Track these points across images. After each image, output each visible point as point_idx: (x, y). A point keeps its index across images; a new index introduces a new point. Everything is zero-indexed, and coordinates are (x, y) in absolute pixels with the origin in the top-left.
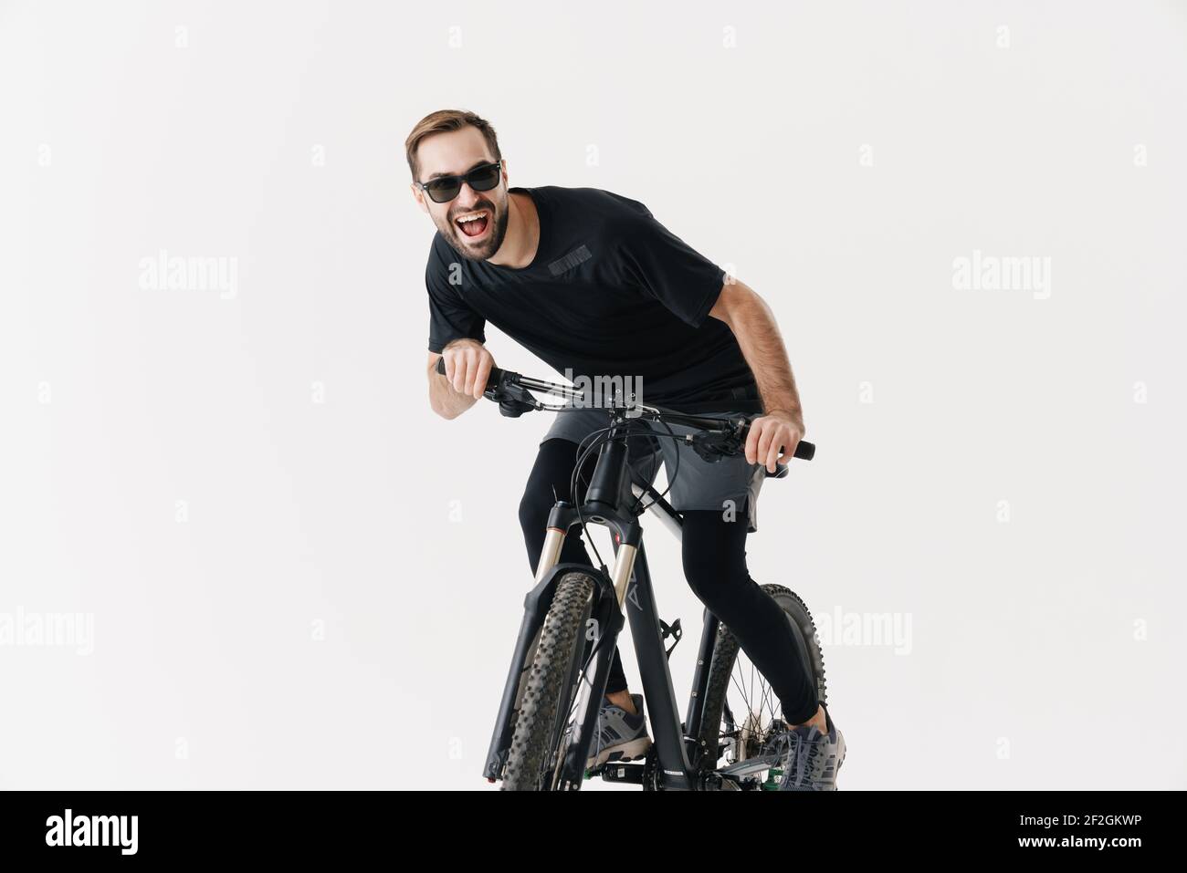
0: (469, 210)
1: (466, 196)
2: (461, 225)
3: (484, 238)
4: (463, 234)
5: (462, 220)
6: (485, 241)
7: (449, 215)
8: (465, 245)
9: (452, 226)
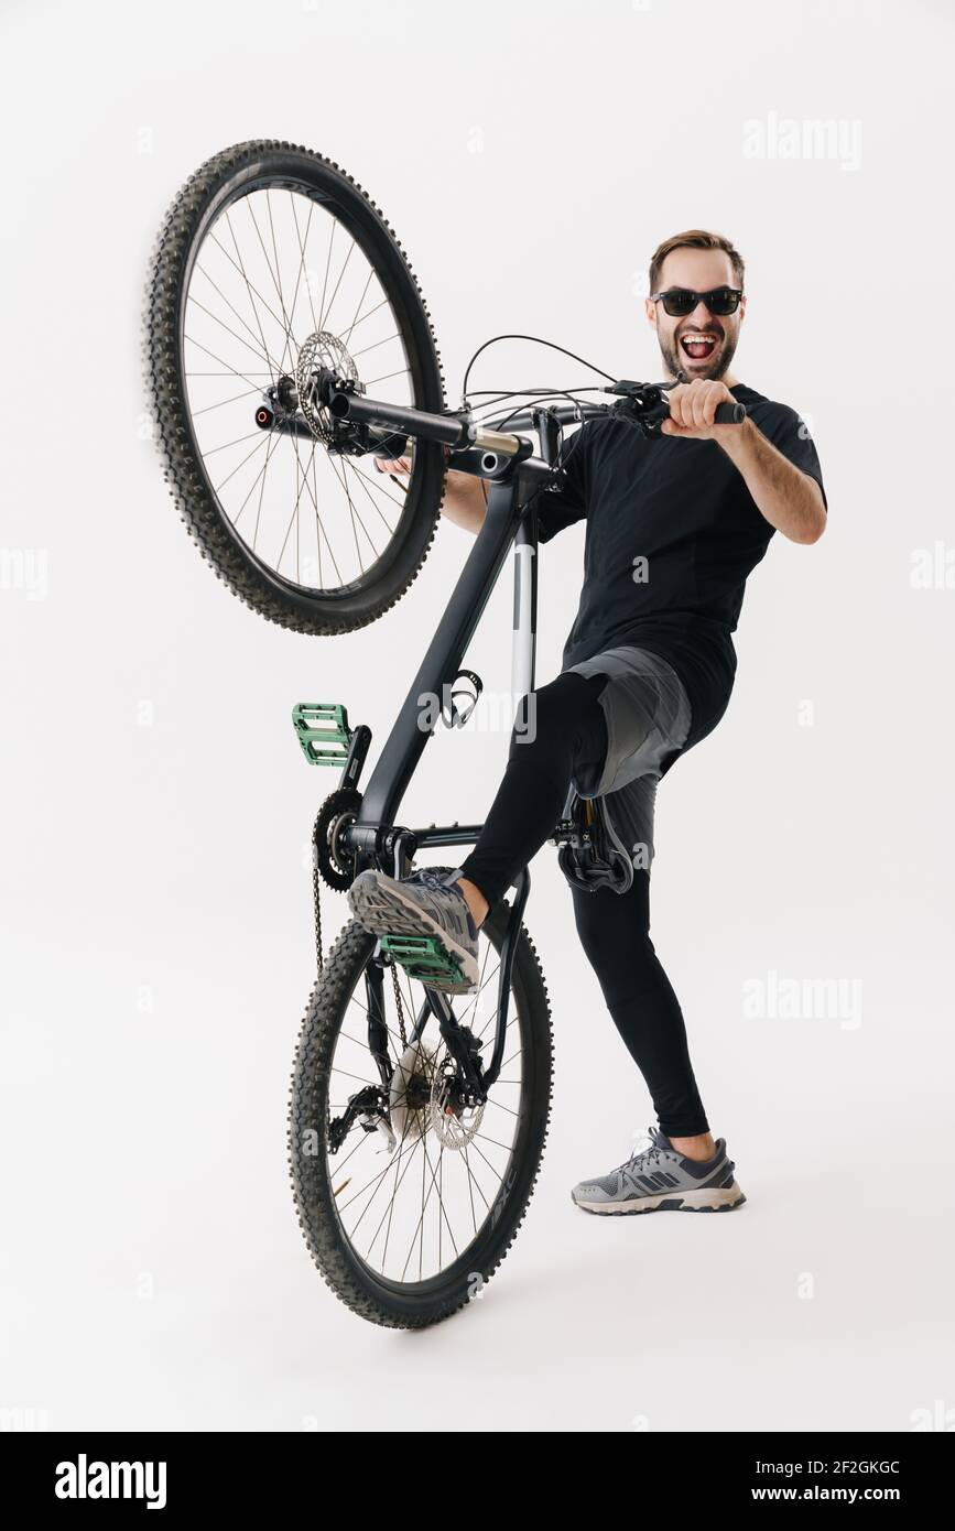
0: (698, 330)
1: (699, 316)
2: (685, 346)
3: (705, 364)
4: (685, 354)
5: (687, 341)
6: (706, 367)
7: (677, 331)
8: (685, 367)
9: (676, 344)
